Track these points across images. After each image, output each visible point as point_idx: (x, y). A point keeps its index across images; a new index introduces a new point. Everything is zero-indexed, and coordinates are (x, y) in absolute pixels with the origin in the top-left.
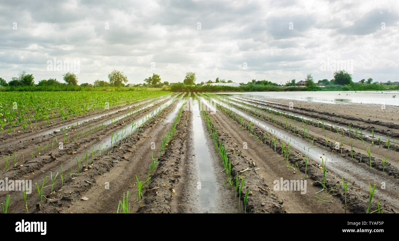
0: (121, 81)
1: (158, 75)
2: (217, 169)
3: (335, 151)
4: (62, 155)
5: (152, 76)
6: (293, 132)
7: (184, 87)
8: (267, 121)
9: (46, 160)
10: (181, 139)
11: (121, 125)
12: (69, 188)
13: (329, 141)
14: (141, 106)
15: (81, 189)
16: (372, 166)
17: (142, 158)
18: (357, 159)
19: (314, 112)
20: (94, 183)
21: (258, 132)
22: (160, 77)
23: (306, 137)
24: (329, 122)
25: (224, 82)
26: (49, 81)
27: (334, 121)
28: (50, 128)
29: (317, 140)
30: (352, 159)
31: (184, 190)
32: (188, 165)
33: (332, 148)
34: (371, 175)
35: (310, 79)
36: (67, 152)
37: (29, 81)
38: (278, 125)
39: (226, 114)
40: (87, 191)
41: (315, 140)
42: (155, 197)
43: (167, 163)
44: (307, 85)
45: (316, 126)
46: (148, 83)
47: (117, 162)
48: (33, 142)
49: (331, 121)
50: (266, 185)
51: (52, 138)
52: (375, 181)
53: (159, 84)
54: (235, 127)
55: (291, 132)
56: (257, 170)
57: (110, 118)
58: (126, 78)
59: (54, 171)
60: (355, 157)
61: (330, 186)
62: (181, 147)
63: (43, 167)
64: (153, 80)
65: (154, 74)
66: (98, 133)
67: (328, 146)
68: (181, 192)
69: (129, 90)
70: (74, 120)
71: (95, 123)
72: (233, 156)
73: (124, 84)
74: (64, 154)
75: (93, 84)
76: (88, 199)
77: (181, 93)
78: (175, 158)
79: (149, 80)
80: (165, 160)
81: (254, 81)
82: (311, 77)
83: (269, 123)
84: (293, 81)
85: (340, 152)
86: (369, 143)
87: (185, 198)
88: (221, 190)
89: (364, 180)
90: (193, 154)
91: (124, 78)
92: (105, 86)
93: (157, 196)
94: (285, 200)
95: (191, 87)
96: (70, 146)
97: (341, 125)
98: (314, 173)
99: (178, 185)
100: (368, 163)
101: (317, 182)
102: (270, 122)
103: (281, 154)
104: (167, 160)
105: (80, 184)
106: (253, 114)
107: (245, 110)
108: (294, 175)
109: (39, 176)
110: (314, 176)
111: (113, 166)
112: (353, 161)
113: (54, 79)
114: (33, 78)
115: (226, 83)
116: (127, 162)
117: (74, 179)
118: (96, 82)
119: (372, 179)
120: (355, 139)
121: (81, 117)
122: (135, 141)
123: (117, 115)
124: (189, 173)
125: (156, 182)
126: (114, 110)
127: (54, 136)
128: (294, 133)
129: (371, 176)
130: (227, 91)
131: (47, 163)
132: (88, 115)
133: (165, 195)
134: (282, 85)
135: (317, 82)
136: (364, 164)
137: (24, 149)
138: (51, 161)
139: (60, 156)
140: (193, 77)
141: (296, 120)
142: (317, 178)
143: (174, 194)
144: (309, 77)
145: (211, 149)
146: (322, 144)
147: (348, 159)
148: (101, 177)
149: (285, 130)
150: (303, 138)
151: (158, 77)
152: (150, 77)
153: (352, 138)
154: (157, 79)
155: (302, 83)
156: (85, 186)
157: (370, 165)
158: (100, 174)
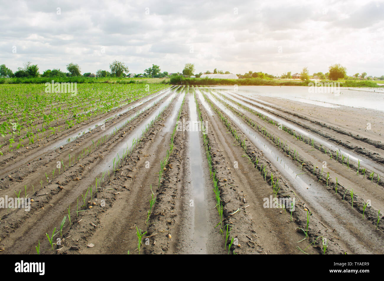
0: (122, 71)
1: (158, 65)
2: (210, 203)
3: (321, 181)
4: (69, 182)
5: (151, 67)
6: (284, 151)
7: (183, 80)
8: (261, 133)
9: (54, 191)
10: (178, 161)
11: (122, 136)
12: (76, 233)
13: (317, 168)
14: (141, 107)
15: (87, 234)
16: (354, 206)
17: (141, 186)
18: (341, 195)
19: (306, 120)
20: (99, 223)
21: (251, 152)
22: (159, 68)
23: (296, 159)
24: (319, 135)
25: (221, 73)
26: (53, 71)
27: (325, 135)
28: (56, 140)
29: (306, 165)
30: (336, 194)
31: (179, 234)
32: (184, 198)
33: (319, 177)
34: (352, 217)
35: (306, 72)
36: (73, 178)
37: (34, 71)
38: (270, 139)
39: (222, 120)
40: (93, 234)
41: (304, 165)
42: (153, 247)
43: (165, 198)
44: (302, 78)
45: (306, 143)
46: (148, 73)
47: (119, 194)
48: (41, 163)
49: (321, 135)
50: (254, 231)
51: (58, 156)
52: (354, 225)
53: (159, 74)
54: (229, 140)
55: (283, 150)
56: (247, 208)
57: (112, 125)
58: (127, 68)
59: (62, 204)
60: (339, 192)
61: (312, 235)
62: (178, 173)
63: (51, 199)
64: (153, 71)
65: (153, 65)
66: (101, 150)
67: (315, 174)
68: (177, 237)
69: (130, 83)
70: (78, 128)
71: (98, 133)
72: (226, 188)
73: (125, 74)
74: (70, 181)
75: (95, 74)
76: (94, 245)
77: (180, 86)
78: (172, 190)
79: (149, 71)
80: (163, 194)
81: (250, 73)
82: (306, 71)
83: (262, 136)
84: (289, 74)
85: (326, 183)
86: (354, 171)
87: (180, 244)
88: (213, 233)
89: (344, 224)
90: (189, 181)
91: (125, 69)
92: (107, 76)
93: (155, 246)
94: (269, 251)
95: (190, 80)
96: (75, 170)
97: (331, 141)
98: (299, 216)
99: (174, 227)
100: (350, 201)
101: (301, 229)
102: (263, 134)
103: (270, 185)
104: (164, 194)
105: (86, 228)
106: (248, 122)
107: (240, 115)
108: (280, 215)
109: (49, 211)
110: (299, 221)
111: (115, 199)
112: (337, 197)
113: (58, 70)
114: (38, 69)
115: (223, 74)
116: (128, 192)
117: (80, 222)
118: (98, 71)
119: (352, 222)
120: (341, 164)
121: (85, 124)
122: (135, 162)
123: (118, 121)
124: (185, 209)
125: (154, 225)
126: (115, 112)
127: (60, 154)
128: (285, 153)
129: (351, 219)
130: (224, 84)
131: (55, 194)
132: (91, 121)
133: (162, 245)
134: (278, 77)
135: (313, 75)
136: (346, 202)
137: (33, 173)
138: (59, 192)
139: (66, 184)
140: (192, 68)
141: (288, 132)
142: (301, 223)
143: (170, 240)
144: (305, 70)
145: (206, 173)
146: (310, 170)
147: (332, 193)
148: (104, 214)
149: (277, 147)
150: (293, 160)
151: (158, 67)
152: (150, 68)
153: (339, 162)
154: (157, 70)
155: (297, 76)
156: (91, 230)
157: (351, 204)
158: (104, 212)
